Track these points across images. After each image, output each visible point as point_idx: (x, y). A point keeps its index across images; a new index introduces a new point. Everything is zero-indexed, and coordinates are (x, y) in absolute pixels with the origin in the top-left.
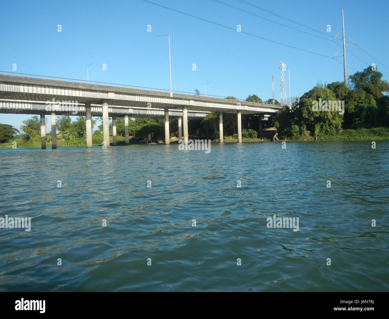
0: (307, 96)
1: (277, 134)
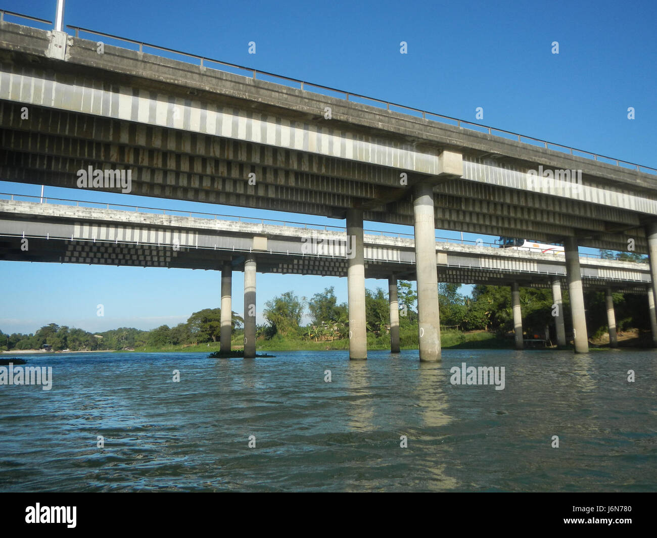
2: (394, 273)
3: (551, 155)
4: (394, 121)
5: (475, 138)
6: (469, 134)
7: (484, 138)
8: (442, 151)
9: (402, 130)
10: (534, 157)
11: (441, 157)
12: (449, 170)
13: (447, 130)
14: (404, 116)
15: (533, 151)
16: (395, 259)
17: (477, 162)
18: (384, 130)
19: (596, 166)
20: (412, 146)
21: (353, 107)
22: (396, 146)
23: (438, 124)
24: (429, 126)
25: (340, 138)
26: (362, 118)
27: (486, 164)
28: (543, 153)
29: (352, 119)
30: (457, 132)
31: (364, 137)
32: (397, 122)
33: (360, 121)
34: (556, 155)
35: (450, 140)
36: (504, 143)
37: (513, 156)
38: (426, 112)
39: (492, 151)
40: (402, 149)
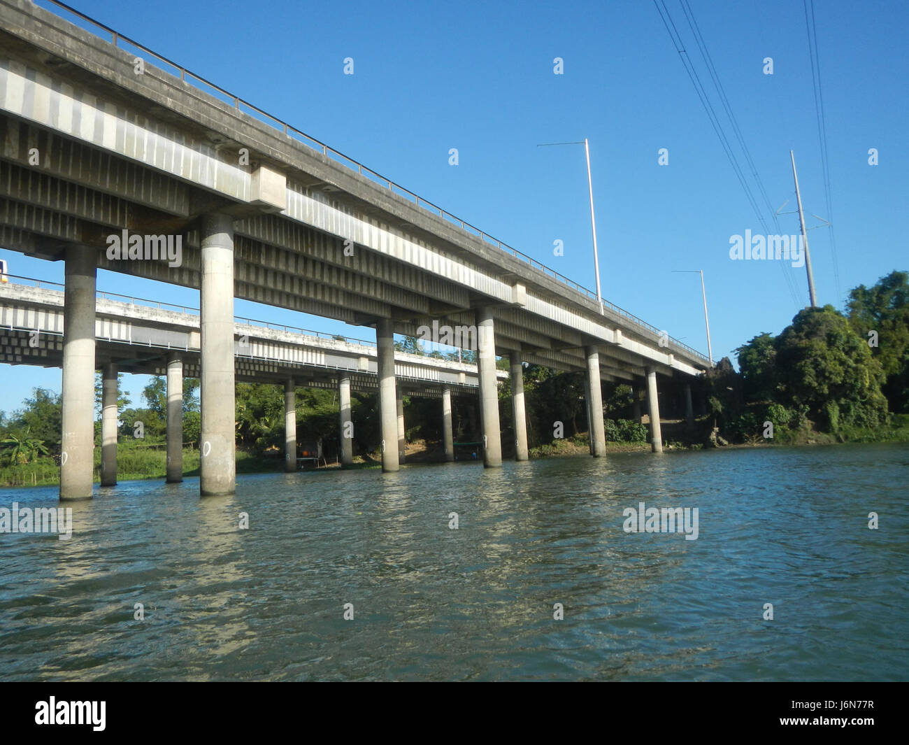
0: (802, 334)
1: (716, 429)
2: (115, 360)
3: (396, 201)
4: (191, 101)
5: (306, 156)
6: (298, 148)
7: (317, 160)
8: (259, 167)
9: (203, 119)
10: (376, 200)
11: (255, 175)
12: (268, 198)
13: (268, 135)
14: (208, 98)
15: (376, 190)
16: (123, 337)
17: (304, 193)
18: (174, 112)
19: (442, 224)
20: (213, 149)
21: (125, 60)
22: (188, 144)
23: (257, 122)
24: (244, 123)
25: (96, 110)
26: (138, 81)
27: (315, 198)
28: (386, 196)
29: (122, 79)
30: (282, 142)
31: (136, 116)
32: (195, 103)
33: (137, 86)
34: (401, 201)
35: (273, 151)
36: (343, 173)
37: (352, 193)
38: (240, 100)
39: (327, 181)
40: (197, 150)
